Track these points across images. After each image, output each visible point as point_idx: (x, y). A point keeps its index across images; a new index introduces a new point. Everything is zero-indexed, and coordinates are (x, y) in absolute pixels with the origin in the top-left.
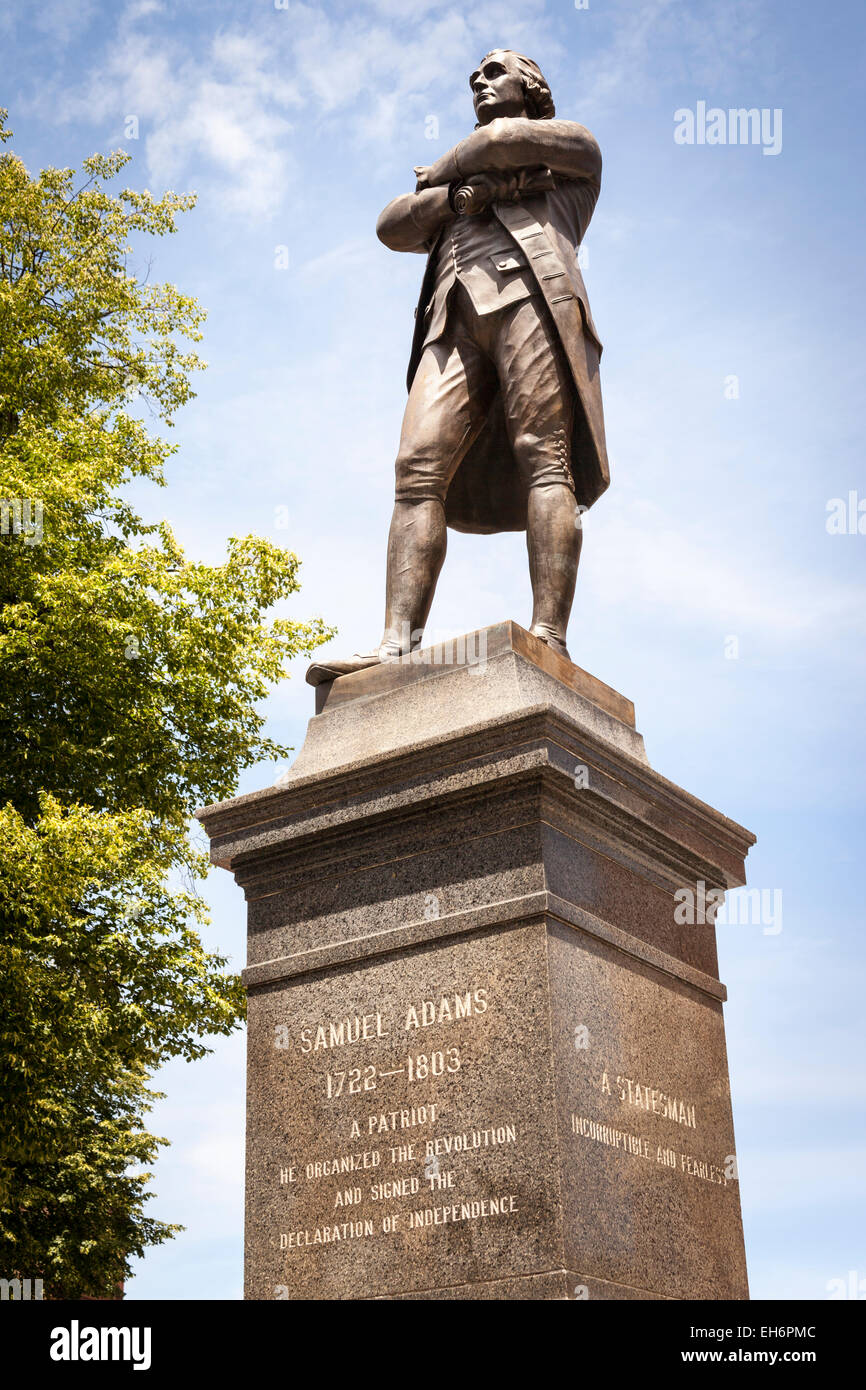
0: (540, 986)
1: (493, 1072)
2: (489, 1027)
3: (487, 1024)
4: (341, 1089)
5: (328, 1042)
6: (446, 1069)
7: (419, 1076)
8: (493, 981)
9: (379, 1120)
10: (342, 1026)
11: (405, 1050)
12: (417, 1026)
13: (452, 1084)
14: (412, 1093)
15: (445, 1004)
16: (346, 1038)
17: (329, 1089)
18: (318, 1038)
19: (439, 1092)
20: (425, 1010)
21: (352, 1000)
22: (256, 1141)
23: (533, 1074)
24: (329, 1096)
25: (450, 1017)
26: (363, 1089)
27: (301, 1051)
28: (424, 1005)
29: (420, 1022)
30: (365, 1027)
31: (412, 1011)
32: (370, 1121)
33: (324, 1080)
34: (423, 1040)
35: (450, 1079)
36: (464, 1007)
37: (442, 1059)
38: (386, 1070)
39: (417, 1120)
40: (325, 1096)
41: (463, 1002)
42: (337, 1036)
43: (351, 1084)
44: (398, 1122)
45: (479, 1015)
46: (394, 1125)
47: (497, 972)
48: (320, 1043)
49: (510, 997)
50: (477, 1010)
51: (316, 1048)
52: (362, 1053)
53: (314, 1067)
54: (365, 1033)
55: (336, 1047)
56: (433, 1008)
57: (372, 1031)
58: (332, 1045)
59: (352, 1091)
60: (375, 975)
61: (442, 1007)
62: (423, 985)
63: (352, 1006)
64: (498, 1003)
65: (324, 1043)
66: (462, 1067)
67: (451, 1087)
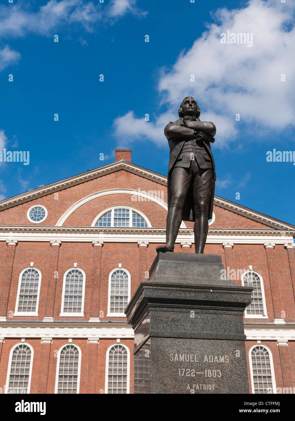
0: (244, 360)
1: (231, 380)
2: (229, 367)
3: (229, 366)
4: (183, 374)
5: (179, 360)
6: (217, 376)
7: (209, 376)
8: (231, 355)
9: (196, 386)
10: (183, 356)
11: (204, 367)
12: (208, 361)
13: (219, 380)
14: (207, 380)
15: (216, 357)
16: (185, 359)
17: (180, 373)
18: (175, 358)
19: (215, 382)
20: (210, 358)
21: (186, 349)
22: (154, 384)
23: (243, 383)
24: (180, 375)
25: (218, 362)
26: (191, 375)
27: (170, 360)
28: (210, 356)
29: (209, 361)
30: (191, 358)
31: (206, 357)
32: (193, 386)
33: (178, 370)
34: (210, 366)
35: (218, 379)
36: (222, 360)
37: (216, 373)
38: (198, 372)
39: (208, 389)
40: (178, 375)
41: (222, 358)
42: (182, 358)
43: (187, 373)
44: (202, 388)
45: (227, 363)
46: (201, 388)
47: (231, 353)
48: (176, 359)
49: (235, 360)
50: (226, 361)
51: (175, 360)
52: (190, 365)
53: (174, 366)
54: (191, 360)
55: (181, 362)
56: (212, 357)
57: (193, 359)
58: (180, 361)
59: (187, 376)
60: (194, 344)
61: (215, 358)
62: (209, 350)
63: (186, 351)
64: (232, 361)
65: (178, 359)
66: (222, 376)
67: (219, 381)
